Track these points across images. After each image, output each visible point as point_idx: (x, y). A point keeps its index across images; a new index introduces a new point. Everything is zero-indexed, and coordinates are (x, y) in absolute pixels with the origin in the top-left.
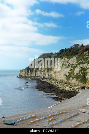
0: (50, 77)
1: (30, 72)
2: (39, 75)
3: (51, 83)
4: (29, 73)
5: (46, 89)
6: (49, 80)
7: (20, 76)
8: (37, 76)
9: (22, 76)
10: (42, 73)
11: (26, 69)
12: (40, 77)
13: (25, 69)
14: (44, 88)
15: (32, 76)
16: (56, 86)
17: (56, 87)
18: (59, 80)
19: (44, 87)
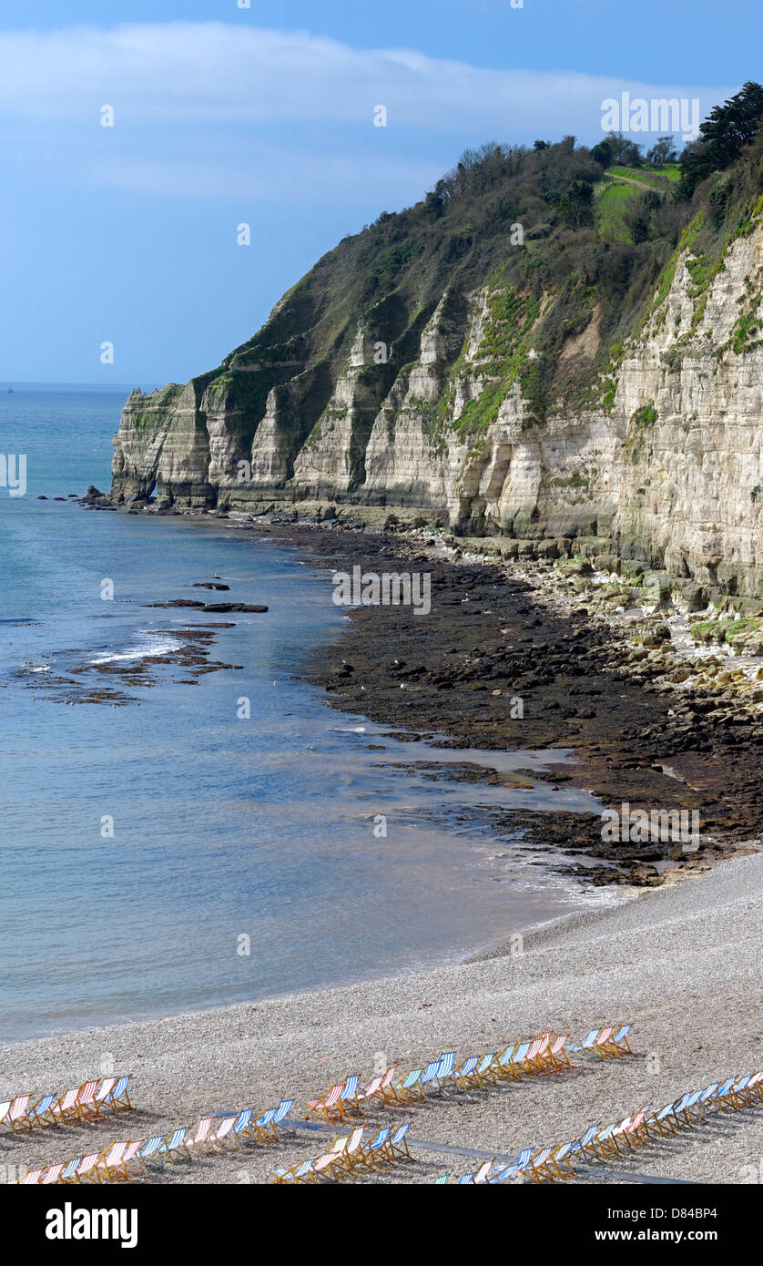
0: (563, 505)
1: (269, 422)
2: (401, 475)
3: (566, 604)
4: (266, 444)
5: (461, 695)
6: (553, 554)
7: (130, 490)
8: (383, 498)
9: (153, 479)
10: (452, 438)
11: (219, 388)
12: (424, 503)
13: (201, 384)
14: (446, 682)
15: (304, 494)
16: (633, 646)
17: (622, 657)
18: (685, 553)
19: (438, 660)
